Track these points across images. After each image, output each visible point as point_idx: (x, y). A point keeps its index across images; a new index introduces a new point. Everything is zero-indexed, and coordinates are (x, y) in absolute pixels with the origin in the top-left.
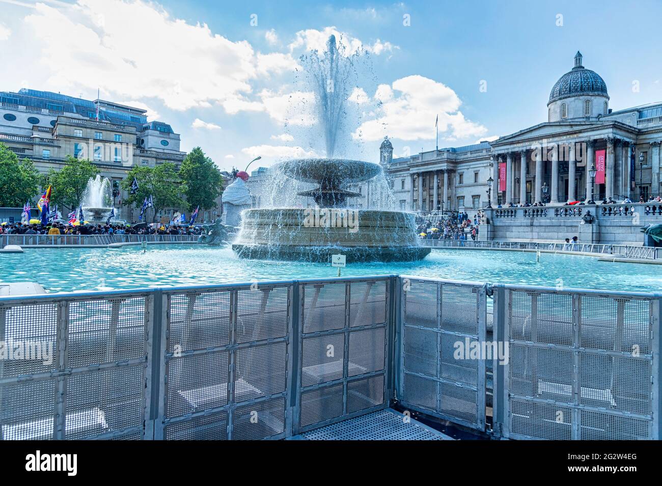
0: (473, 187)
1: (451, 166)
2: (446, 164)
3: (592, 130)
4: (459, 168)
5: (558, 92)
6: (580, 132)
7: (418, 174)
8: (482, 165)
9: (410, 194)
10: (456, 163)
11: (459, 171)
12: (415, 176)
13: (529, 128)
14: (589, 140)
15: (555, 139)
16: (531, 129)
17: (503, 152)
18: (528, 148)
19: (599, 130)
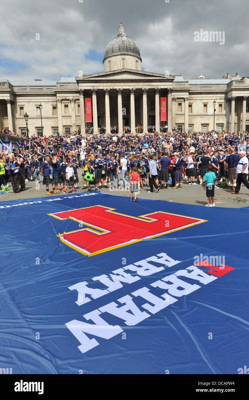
1: (11, 98)
2: (9, 95)
3: (160, 81)
4: (19, 101)
6: (152, 81)
10: (14, 95)
14: (158, 88)
15: (133, 84)
16: (115, 72)
17: (89, 88)
18: (112, 88)
19: (164, 82)
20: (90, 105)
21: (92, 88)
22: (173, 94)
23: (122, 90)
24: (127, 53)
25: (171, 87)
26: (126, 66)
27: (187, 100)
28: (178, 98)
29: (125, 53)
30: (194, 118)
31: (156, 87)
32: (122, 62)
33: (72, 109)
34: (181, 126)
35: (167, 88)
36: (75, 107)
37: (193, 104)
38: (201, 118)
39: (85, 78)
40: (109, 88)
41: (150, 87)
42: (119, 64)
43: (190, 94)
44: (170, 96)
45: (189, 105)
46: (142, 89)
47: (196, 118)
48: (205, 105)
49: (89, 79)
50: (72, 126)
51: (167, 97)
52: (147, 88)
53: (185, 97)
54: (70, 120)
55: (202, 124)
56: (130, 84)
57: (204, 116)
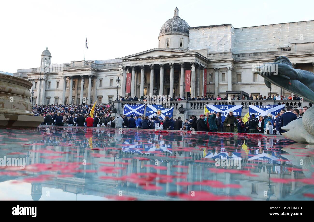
0: (109, 90)
1: (93, 74)
2: (90, 71)
3: (184, 56)
4: (100, 75)
5: (165, 30)
6: (177, 57)
7: (70, 77)
8: (116, 74)
9: (62, 92)
10: (98, 71)
11: (100, 77)
12: (67, 79)
13: (147, 51)
14: (182, 63)
19: (187, 57)
20: (130, 78)
21: (131, 65)
25: (194, 61)
27: (230, 70)
28: (221, 69)
29: (169, 33)
35: (190, 62)
43: (235, 63)
45: (237, 74)
47: (245, 87)
51: (191, 70)
52: (173, 63)
53: (228, 67)
56: (160, 60)
57: (253, 85)
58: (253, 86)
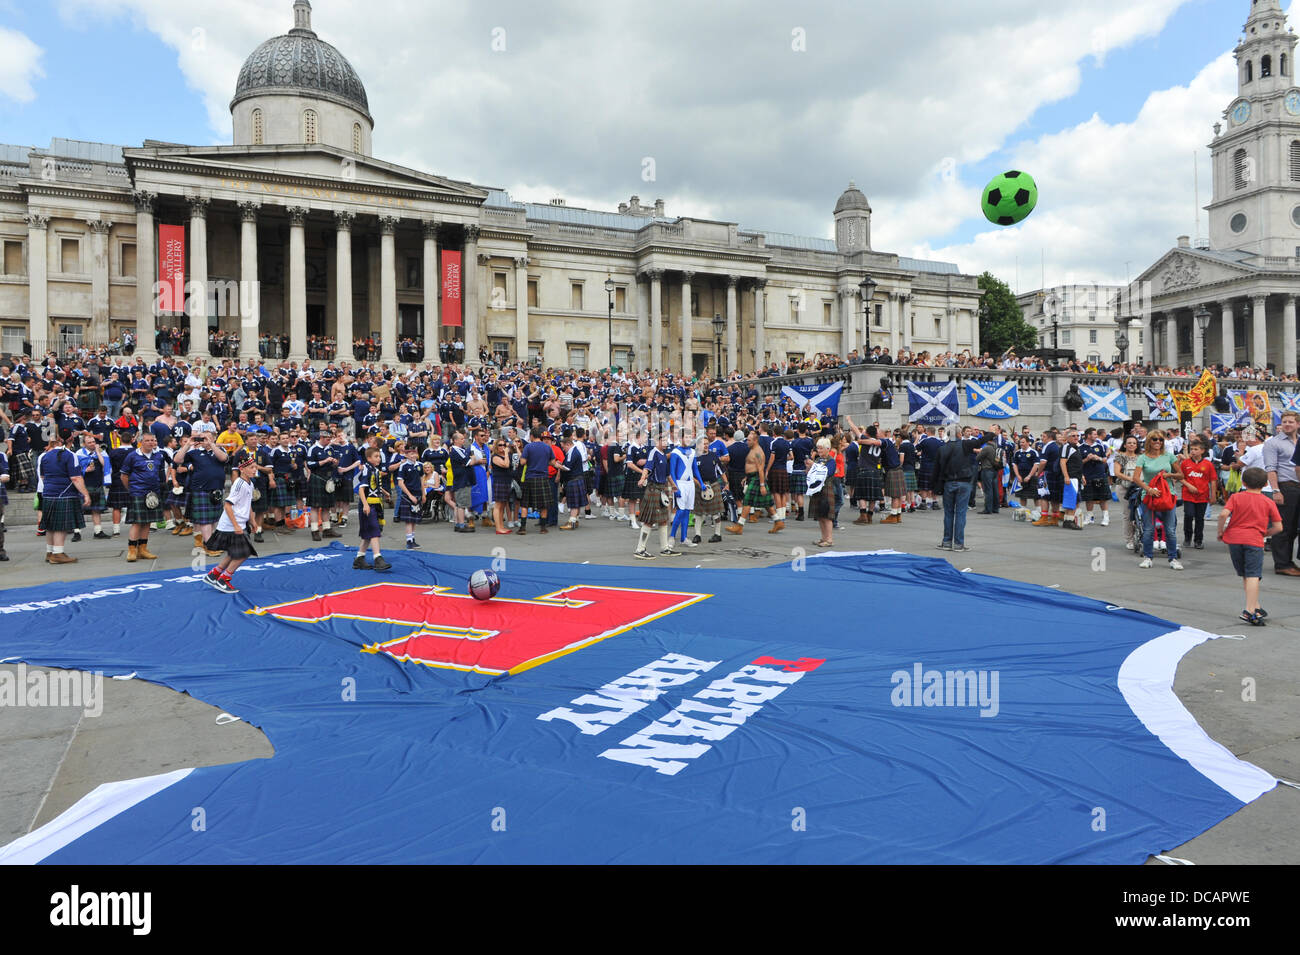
3: (440, 199)
6: (411, 195)
13: (277, 146)
14: (432, 222)
15: (348, 197)
16: (280, 151)
17: (177, 191)
18: (268, 200)
19: (452, 203)
20: (178, 249)
21: (190, 193)
22: (481, 242)
23: (308, 211)
24: (322, 93)
25: (476, 222)
26: (321, 136)
27: (522, 265)
28: (494, 257)
29: (315, 92)
30: (544, 323)
31: (425, 218)
32: (304, 120)
33: (97, 258)
34: (506, 345)
35: (462, 225)
36: (109, 254)
37: (541, 279)
38: (566, 323)
39: (162, 156)
40: (256, 201)
41: (405, 215)
42: (295, 123)
43: (531, 247)
44: (471, 251)
45: (529, 282)
46: (377, 216)
47: (549, 323)
48: (578, 286)
49: (181, 161)
50: (90, 319)
51: (463, 251)
52: (397, 215)
53: (518, 256)
54: (85, 297)
55: (569, 344)
56: (335, 195)
57: (573, 320)
58: (572, 323)
